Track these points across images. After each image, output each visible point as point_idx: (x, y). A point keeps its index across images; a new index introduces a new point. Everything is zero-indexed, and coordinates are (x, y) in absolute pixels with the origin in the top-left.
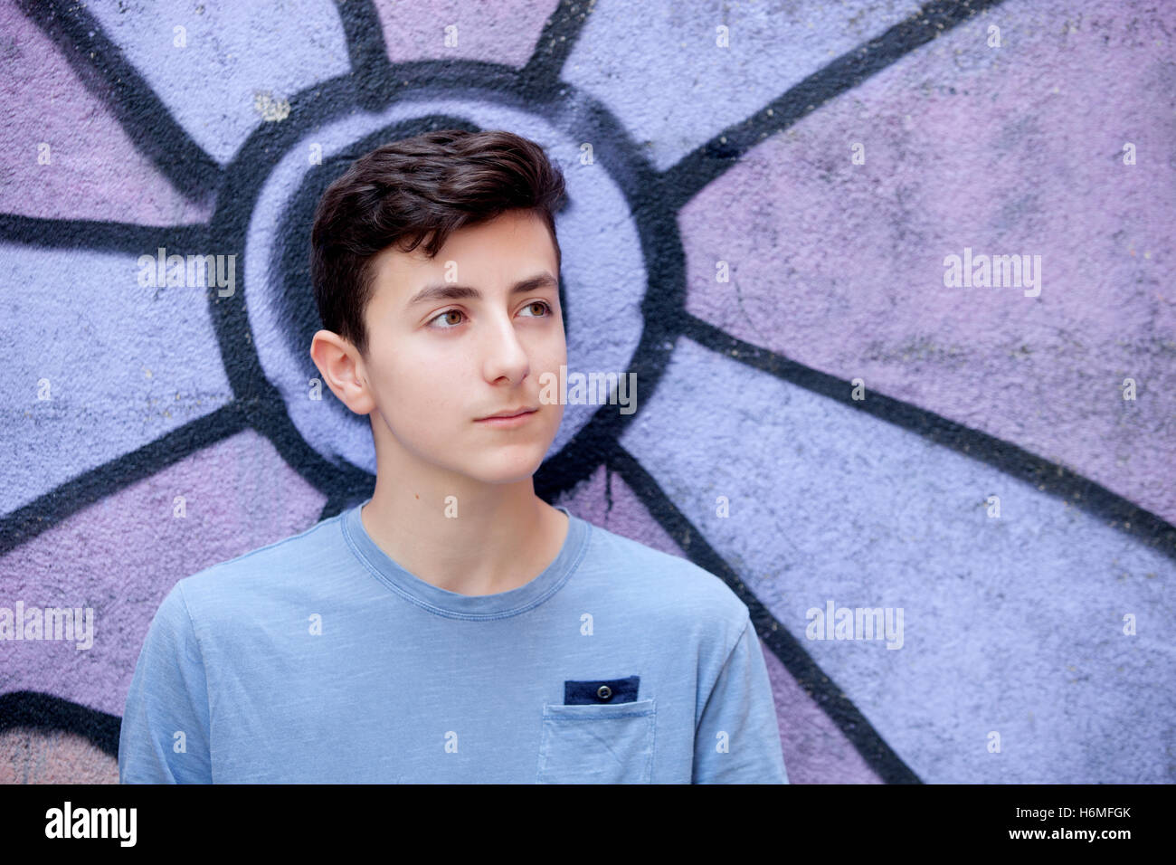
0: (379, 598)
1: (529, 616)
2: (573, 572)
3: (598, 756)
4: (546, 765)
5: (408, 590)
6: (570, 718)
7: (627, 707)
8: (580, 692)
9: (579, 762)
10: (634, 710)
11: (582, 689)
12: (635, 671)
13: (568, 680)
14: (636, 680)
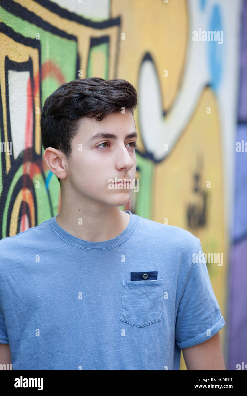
0: (63, 246)
1: (117, 249)
2: (133, 233)
3: (144, 300)
4: (125, 303)
5: (73, 242)
6: (133, 285)
7: (154, 281)
8: (136, 276)
9: (137, 302)
10: (157, 283)
11: (137, 275)
12: (156, 269)
13: (132, 272)
14: (157, 272)
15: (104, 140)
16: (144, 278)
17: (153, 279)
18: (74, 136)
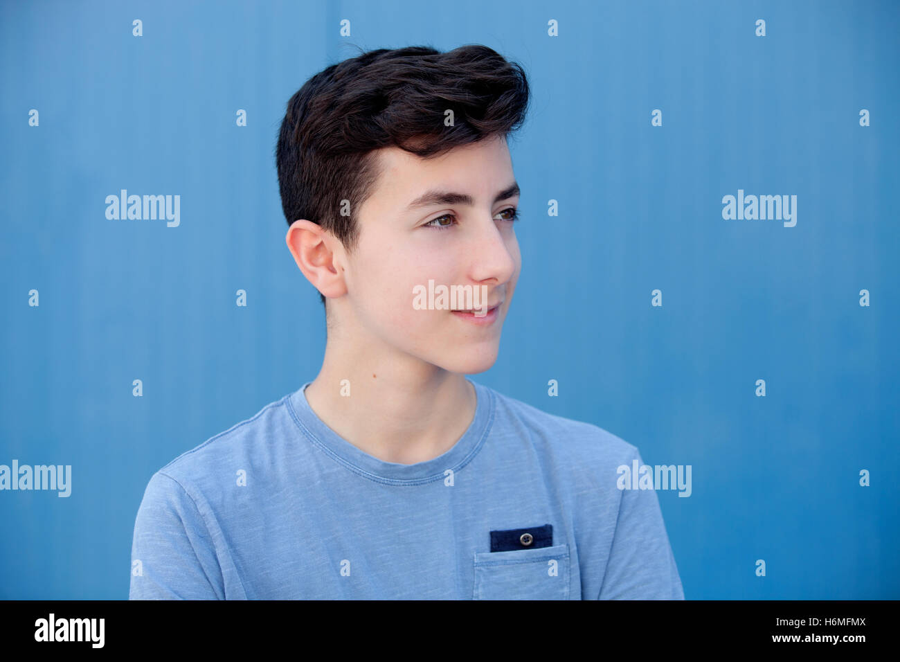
6: (498, 564)
7: (546, 551)
8: (503, 541)
10: (551, 554)
11: (507, 537)
12: (548, 520)
13: (492, 530)
14: (551, 527)
15: (443, 209)
16: (524, 543)
17: (545, 546)
18: (365, 199)
